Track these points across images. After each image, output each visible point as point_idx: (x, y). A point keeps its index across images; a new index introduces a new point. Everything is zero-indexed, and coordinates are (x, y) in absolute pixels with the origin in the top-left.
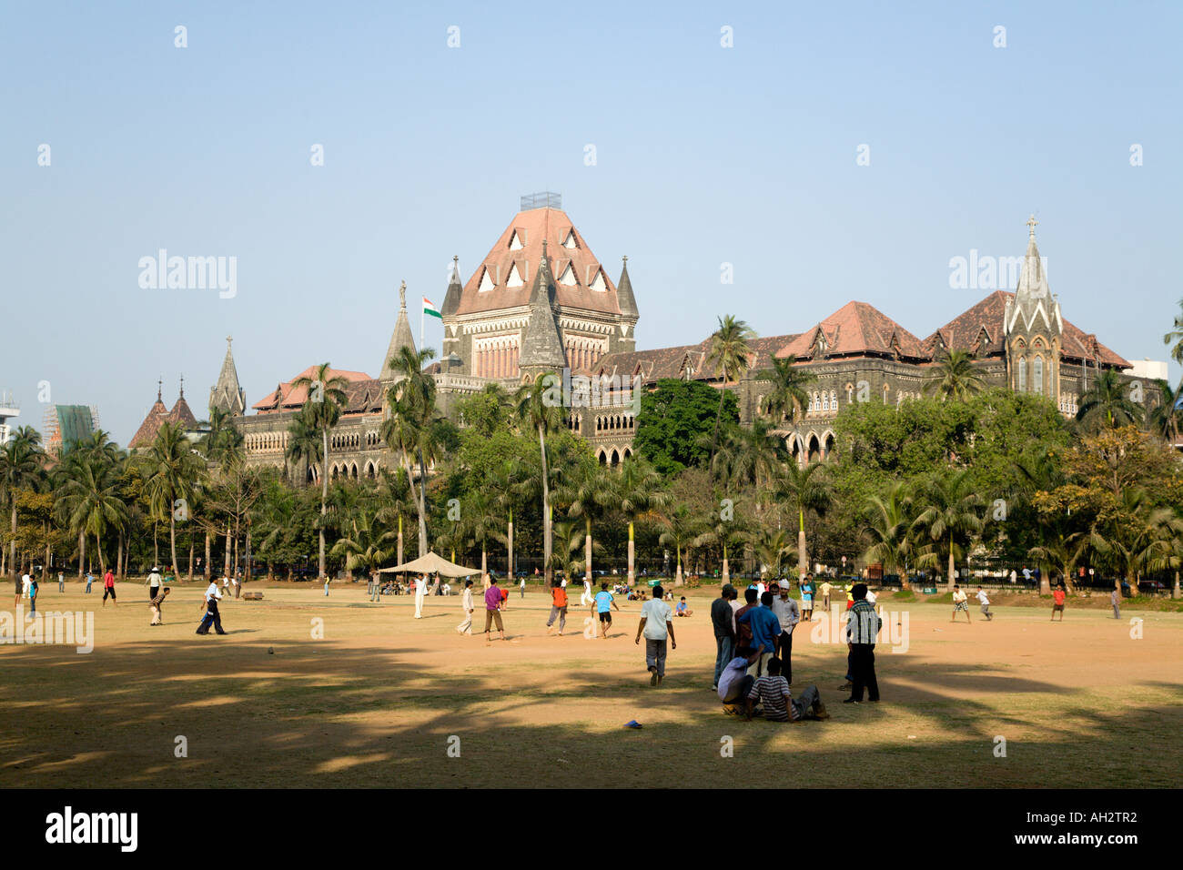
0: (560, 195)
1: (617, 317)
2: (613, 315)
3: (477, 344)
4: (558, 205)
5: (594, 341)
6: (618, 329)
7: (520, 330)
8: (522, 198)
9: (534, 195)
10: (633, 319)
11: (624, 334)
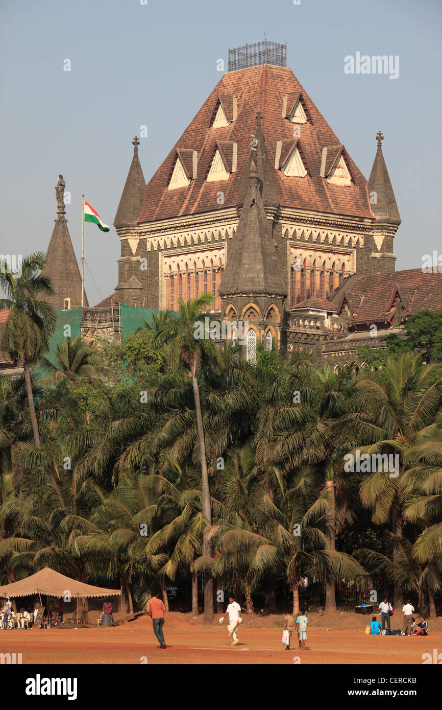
0: (284, 47)
1: (367, 222)
2: (362, 219)
3: (166, 264)
4: (282, 61)
5: (334, 257)
6: (369, 240)
7: (226, 243)
8: (231, 52)
9: (247, 47)
10: (392, 225)
11: (379, 248)
